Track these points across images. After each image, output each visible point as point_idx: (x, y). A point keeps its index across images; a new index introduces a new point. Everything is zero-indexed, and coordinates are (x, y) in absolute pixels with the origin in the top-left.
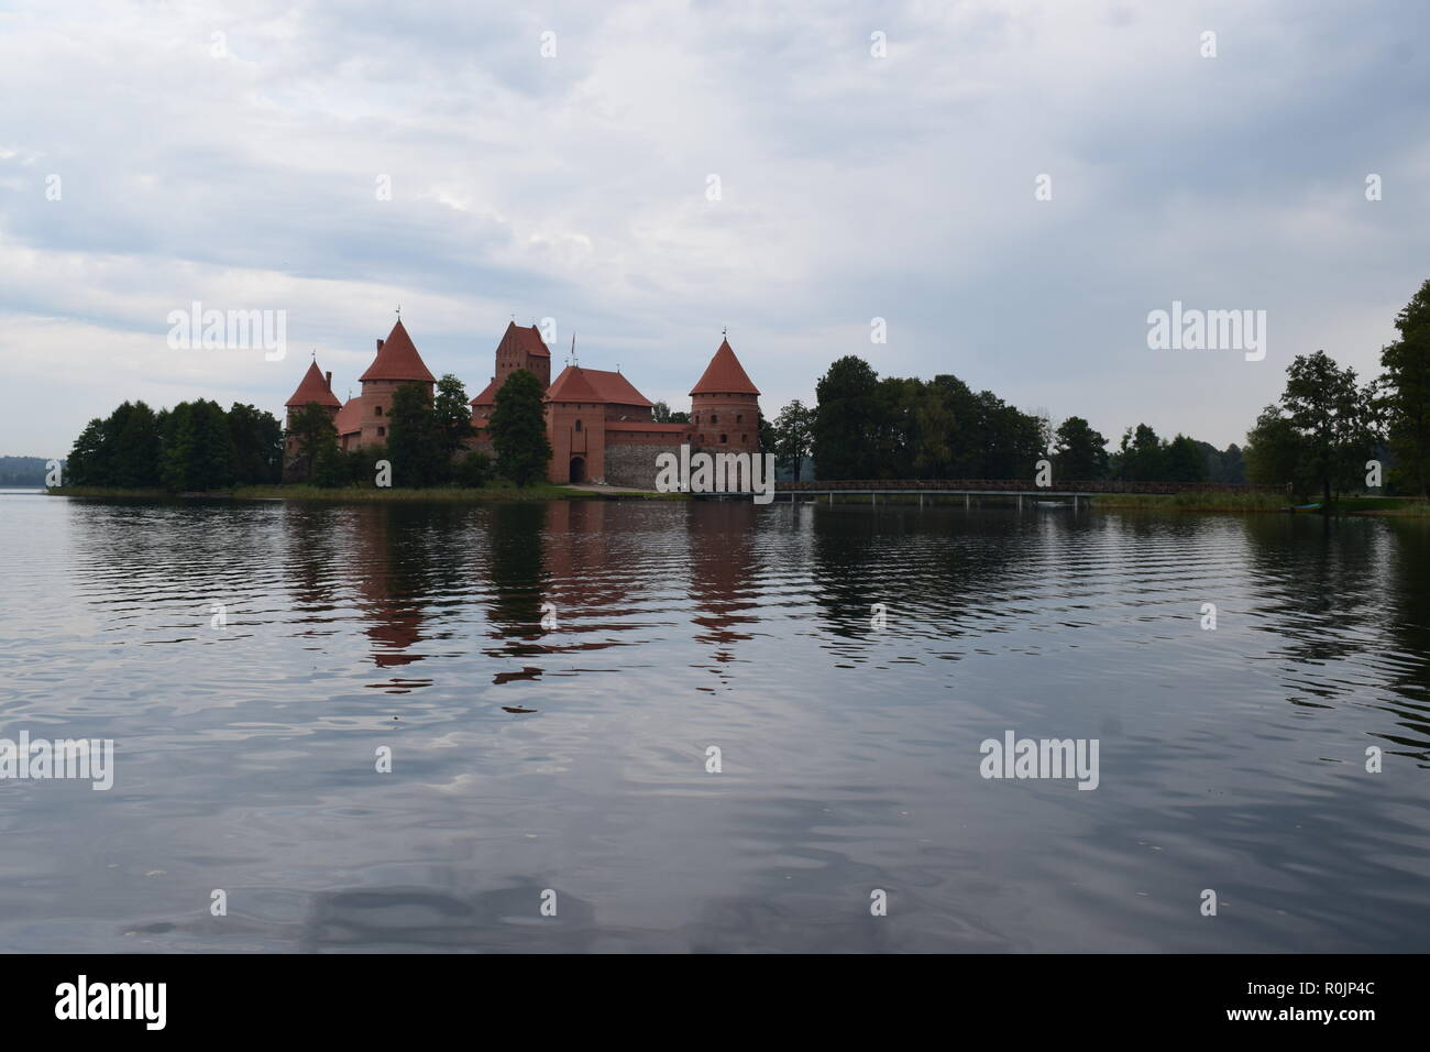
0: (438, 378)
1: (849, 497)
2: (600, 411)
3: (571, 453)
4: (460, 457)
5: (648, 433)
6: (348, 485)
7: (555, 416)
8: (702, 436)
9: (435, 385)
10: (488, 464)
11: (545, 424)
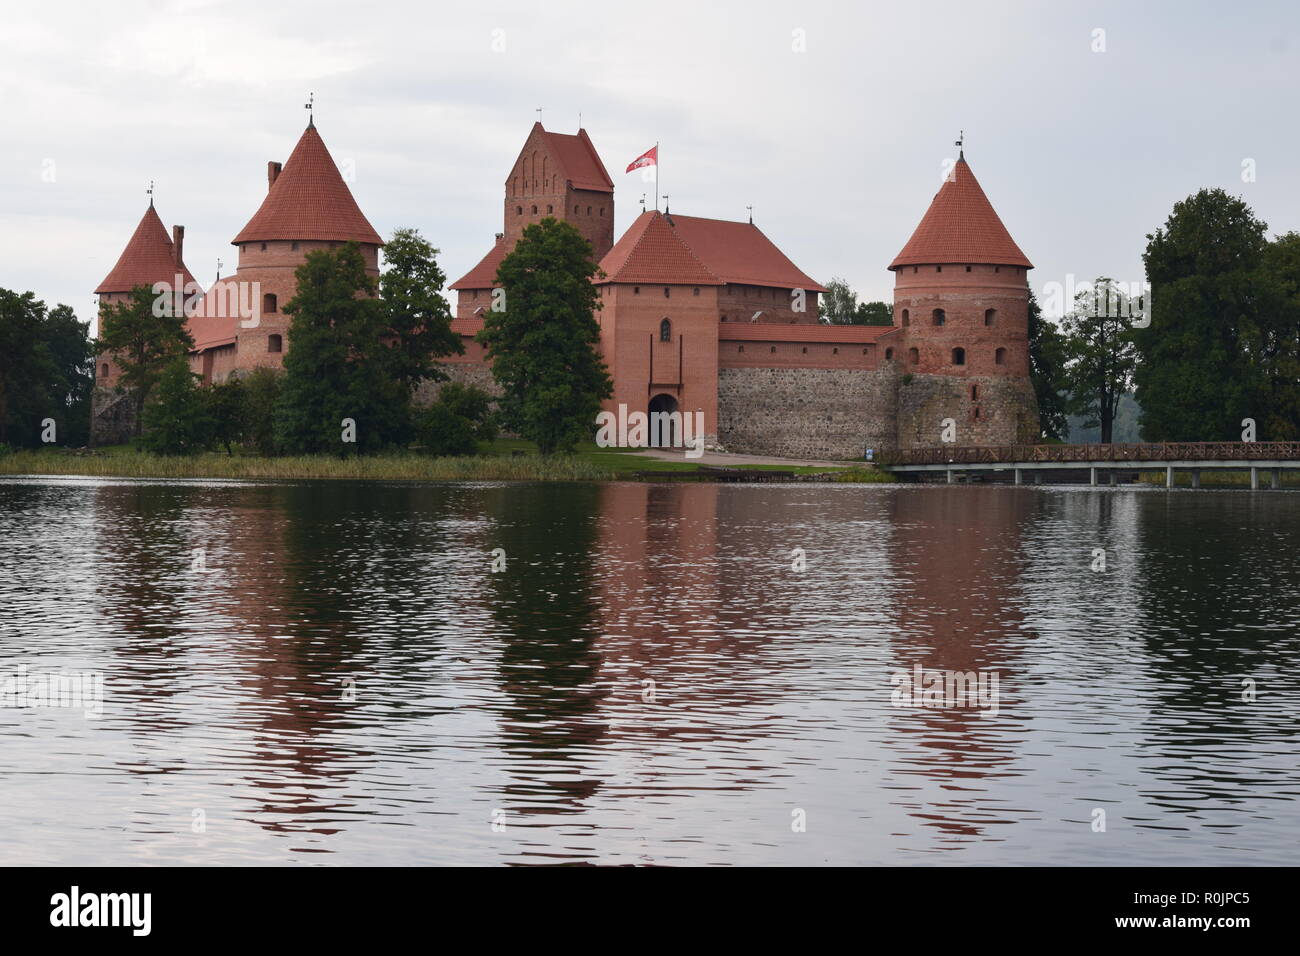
0: (387, 237)
1: (1202, 475)
2: (709, 299)
3: (651, 386)
4: (427, 394)
5: (805, 346)
6: (208, 448)
7: (620, 312)
8: (915, 350)
9: (381, 252)
10: (484, 408)
11: (594, 329)
